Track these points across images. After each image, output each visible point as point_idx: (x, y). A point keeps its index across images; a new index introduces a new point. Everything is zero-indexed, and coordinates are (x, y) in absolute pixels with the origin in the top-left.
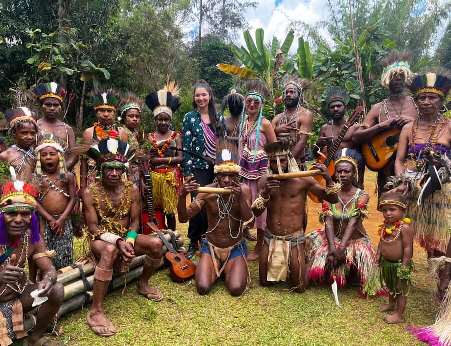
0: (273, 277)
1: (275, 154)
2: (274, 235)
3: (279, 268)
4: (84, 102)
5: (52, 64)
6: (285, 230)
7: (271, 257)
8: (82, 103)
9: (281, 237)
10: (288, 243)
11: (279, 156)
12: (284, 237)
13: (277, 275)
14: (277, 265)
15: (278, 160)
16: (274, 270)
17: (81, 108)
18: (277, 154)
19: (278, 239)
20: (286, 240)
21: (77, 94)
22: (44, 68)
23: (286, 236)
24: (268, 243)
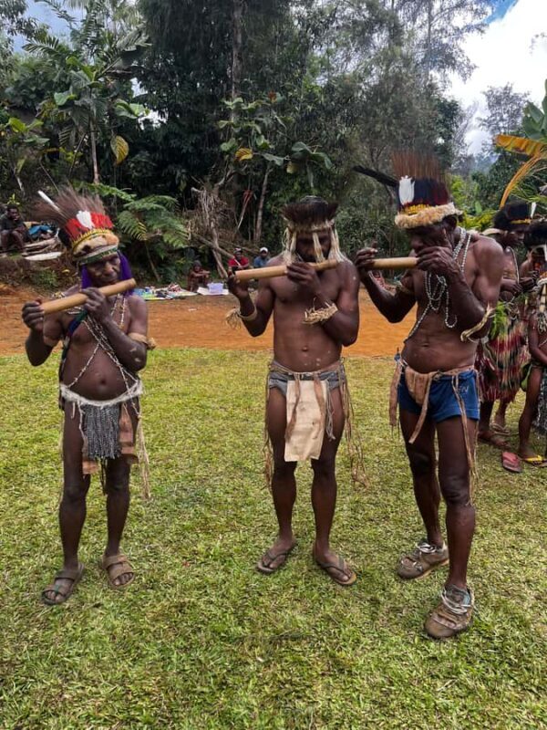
0: (297, 453)
1: (310, 226)
2: (296, 371)
3: (309, 432)
4: (265, 203)
5: (254, 151)
6: (318, 360)
7: (294, 412)
8: (261, 206)
9: (311, 373)
10: (324, 384)
11: (318, 231)
12: (316, 372)
13: (304, 447)
14: (305, 426)
15: (315, 238)
16: (300, 437)
17: (260, 213)
18: (315, 228)
19: (306, 378)
20: (322, 378)
21: (256, 192)
22: (243, 157)
23: (319, 372)
24: (284, 389)
